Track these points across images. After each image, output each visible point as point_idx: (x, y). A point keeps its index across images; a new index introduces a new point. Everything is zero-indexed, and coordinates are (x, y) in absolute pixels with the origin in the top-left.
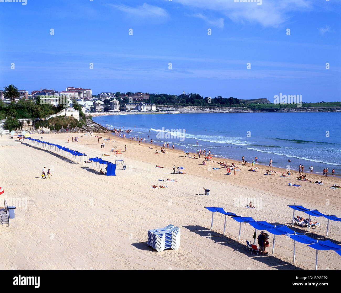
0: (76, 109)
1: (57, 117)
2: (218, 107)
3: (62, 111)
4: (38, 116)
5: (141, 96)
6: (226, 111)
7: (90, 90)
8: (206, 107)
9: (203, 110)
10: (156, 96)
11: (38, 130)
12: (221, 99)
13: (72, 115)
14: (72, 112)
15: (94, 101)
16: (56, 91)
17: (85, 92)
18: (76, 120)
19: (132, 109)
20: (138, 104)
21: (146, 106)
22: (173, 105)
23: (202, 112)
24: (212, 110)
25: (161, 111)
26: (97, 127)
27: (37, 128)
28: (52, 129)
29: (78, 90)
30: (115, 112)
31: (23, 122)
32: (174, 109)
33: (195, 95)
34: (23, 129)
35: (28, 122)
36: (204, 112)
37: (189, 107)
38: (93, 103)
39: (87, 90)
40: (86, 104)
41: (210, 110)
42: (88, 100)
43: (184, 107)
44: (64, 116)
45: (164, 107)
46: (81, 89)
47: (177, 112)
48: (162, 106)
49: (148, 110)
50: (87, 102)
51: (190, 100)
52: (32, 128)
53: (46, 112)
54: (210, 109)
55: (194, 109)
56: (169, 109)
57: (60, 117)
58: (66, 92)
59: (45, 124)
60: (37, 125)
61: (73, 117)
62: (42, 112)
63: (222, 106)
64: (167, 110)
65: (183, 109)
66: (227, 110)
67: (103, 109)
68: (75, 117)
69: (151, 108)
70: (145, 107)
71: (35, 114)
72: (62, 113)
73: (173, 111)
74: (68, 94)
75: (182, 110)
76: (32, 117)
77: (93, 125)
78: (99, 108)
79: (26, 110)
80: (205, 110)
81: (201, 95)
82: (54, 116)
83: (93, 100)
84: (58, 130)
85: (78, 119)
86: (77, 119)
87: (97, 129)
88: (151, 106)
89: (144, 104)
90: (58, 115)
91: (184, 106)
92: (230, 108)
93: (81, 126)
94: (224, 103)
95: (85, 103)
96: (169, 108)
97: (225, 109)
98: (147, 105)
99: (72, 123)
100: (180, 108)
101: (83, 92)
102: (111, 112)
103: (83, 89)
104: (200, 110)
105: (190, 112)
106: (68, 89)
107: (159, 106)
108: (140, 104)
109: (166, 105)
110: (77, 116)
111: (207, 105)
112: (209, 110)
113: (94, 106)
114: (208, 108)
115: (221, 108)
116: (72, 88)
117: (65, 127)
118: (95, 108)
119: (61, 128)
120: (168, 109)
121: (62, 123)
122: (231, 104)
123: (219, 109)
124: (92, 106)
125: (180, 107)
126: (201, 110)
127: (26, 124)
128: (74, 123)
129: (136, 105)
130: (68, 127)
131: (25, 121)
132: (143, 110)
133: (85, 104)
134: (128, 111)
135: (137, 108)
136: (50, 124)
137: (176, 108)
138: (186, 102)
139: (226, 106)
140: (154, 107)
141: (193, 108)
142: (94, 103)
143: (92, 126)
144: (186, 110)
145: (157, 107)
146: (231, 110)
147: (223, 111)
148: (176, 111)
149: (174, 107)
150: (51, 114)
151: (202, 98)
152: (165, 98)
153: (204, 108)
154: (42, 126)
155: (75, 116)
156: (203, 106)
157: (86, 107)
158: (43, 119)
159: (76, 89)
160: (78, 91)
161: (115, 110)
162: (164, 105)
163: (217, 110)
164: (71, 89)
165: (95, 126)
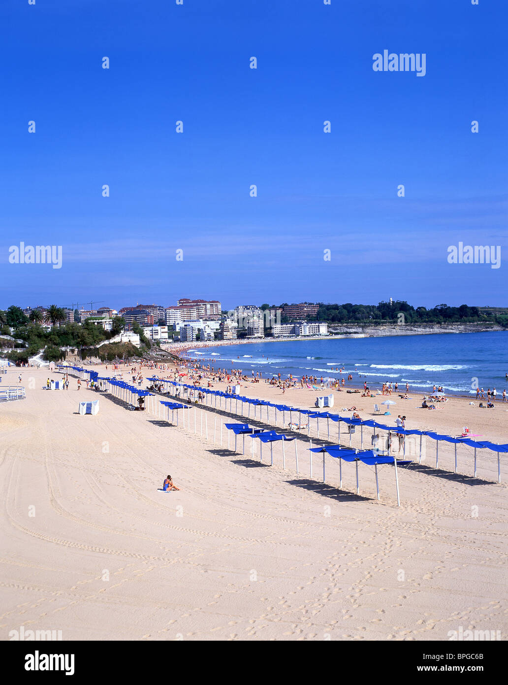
0: (136, 333)
1: (110, 343)
2: (439, 323)
3: (116, 336)
4: (85, 344)
5: (305, 309)
6: (453, 329)
7: (218, 302)
8: (417, 324)
9: (411, 330)
10: (329, 308)
11: (85, 361)
12: (446, 309)
13: (130, 341)
14: (129, 337)
15: (220, 322)
16: (160, 307)
17: (208, 306)
18: (134, 347)
19: (285, 332)
20: (295, 323)
21: (309, 327)
22: (358, 323)
23: (409, 333)
24: (428, 329)
25: (337, 334)
26: (163, 356)
27: (83, 358)
28: (103, 359)
29: (197, 303)
30: (255, 338)
31: (66, 351)
32: (360, 330)
33: (399, 303)
34: (66, 359)
35: (73, 351)
36: (413, 333)
37: (385, 326)
38: (219, 324)
39: (213, 303)
40: (207, 327)
41: (424, 330)
42: (212, 320)
43: (376, 326)
44: (119, 343)
45: (341, 326)
46: (202, 301)
47: (362, 336)
48: (338, 326)
49: (312, 334)
50: (208, 323)
51: (389, 314)
52: (78, 358)
53: (95, 337)
54: (424, 328)
55: (394, 329)
56: (351, 329)
57: (114, 343)
58: (176, 308)
59: (95, 353)
60: (83, 355)
61: (131, 344)
62: (89, 338)
63: (445, 322)
64: (346, 333)
65: (375, 329)
66: (455, 329)
67: (235, 335)
68: (134, 344)
69: (319, 330)
70: (306, 329)
71: (80, 341)
72: (116, 339)
73: (355, 333)
74: (178, 310)
75: (373, 331)
76: (77, 345)
77: (158, 353)
78: (228, 333)
79: (71, 336)
80: (416, 329)
81: (410, 304)
82: (106, 342)
83: (220, 320)
84: (111, 360)
85: (138, 347)
86: (136, 346)
87: (163, 358)
88: (319, 326)
89: (305, 324)
90: (112, 341)
91: (377, 324)
92: (461, 325)
93: (142, 354)
94: (450, 317)
95: (204, 325)
96: (349, 328)
97: (450, 327)
98: (310, 325)
99: (129, 352)
100: (370, 328)
101: (204, 307)
102: (248, 338)
103: (206, 302)
104: (406, 330)
105: (388, 334)
106: (180, 303)
107: (332, 325)
108: (298, 323)
109: (346, 323)
110: (136, 341)
111: (417, 320)
112: (421, 329)
113: (220, 331)
114: (420, 326)
115: (445, 324)
116: (187, 300)
117: (120, 357)
118: (222, 333)
119: (114, 358)
120: (348, 330)
121: (116, 351)
122: (461, 316)
123: (441, 328)
124: (217, 330)
125: (369, 326)
126: (408, 330)
127: (70, 353)
128: (131, 351)
129: (293, 325)
130: (124, 356)
131: (68, 350)
132: (303, 334)
133: (205, 328)
134: (278, 337)
135: (294, 332)
136: (101, 353)
137: (363, 327)
138: (381, 317)
139: (453, 322)
140: (323, 329)
141: (393, 327)
142: (221, 324)
143: (157, 355)
144: (380, 332)
145: (329, 327)
146: (462, 327)
147: (447, 331)
148: (363, 332)
149: (360, 327)
150: (101, 340)
151: (412, 308)
152: (345, 312)
153: (414, 326)
154: (90, 356)
155: (133, 342)
156: (411, 322)
157: (207, 332)
158: (92, 347)
159: (193, 302)
160: (197, 305)
161: (256, 335)
162: (342, 323)
163: (436, 329)
164: (185, 303)
165: (161, 355)
